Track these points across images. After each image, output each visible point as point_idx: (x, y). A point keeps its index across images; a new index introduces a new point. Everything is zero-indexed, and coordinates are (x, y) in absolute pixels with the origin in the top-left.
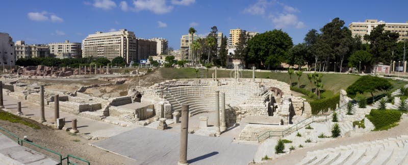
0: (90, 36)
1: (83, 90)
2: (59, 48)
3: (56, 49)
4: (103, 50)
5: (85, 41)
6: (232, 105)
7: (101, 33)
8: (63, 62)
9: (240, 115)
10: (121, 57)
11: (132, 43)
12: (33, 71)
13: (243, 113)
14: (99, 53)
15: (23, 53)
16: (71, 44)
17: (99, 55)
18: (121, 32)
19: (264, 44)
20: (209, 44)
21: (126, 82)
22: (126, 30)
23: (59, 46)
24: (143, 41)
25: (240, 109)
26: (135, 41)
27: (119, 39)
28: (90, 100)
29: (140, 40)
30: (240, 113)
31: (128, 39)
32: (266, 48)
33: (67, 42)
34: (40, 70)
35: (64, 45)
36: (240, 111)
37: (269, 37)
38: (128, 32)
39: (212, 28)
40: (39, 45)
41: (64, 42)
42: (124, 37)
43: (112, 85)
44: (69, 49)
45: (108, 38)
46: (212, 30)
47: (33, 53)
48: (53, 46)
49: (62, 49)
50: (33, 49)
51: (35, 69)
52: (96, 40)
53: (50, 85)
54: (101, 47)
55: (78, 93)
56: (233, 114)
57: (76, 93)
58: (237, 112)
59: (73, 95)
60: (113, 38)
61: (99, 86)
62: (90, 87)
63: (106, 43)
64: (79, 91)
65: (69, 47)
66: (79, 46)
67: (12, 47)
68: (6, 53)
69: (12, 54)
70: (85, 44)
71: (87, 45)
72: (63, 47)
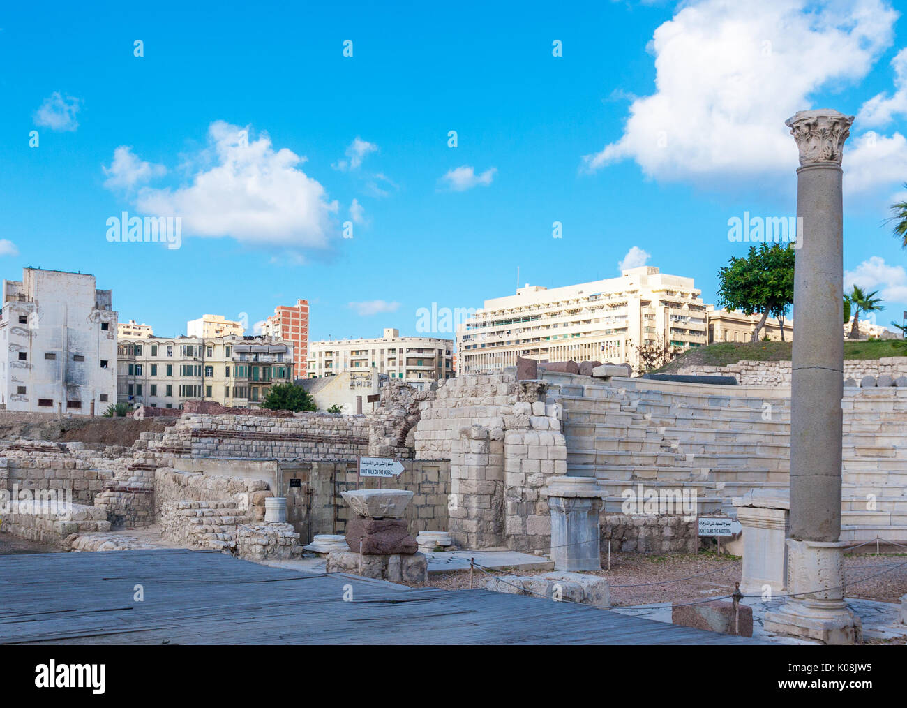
2: (353, 362)
3: (341, 367)
5: (469, 326)
15: (178, 370)
16: (405, 346)
35: (377, 349)
42: (645, 303)
44: (394, 369)
48: (329, 354)
60: (593, 309)
65: (397, 355)
66: (440, 351)
67: (106, 332)
68: (78, 358)
69: (104, 363)
70: (468, 343)
71: (475, 346)
72: (370, 356)
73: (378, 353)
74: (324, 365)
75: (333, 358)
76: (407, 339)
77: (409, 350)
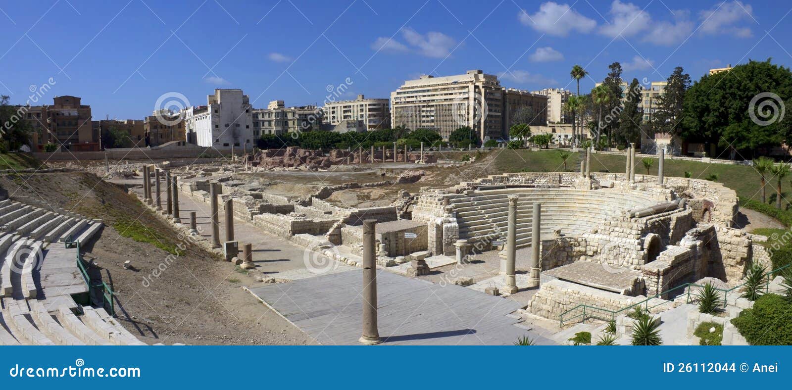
0: (408, 84)
1: (325, 195)
2: (345, 112)
3: (340, 114)
4: (433, 114)
5: (398, 93)
6: (568, 233)
7: (430, 77)
8: (345, 140)
9: (583, 257)
10: (468, 127)
11: (492, 99)
12: (277, 159)
13: (591, 253)
14: (424, 119)
15: (273, 124)
16: (368, 103)
17: (424, 124)
18: (469, 77)
19: (718, 97)
20: (599, 99)
21: (422, 179)
22: (480, 72)
23: (345, 107)
24: (517, 94)
25: (583, 243)
26: (498, 95)
27: (466, 90)
28: (326, 213)
29: (511, 93)
30: (584, 254)
31: (483, 90)
32: (722, 104)
33: (360, 98)
34: (290, 155)
35: (355, 105)
36: (583, 249)
37: (730, 81)
38: (485, 77)
39: (610, 66)
40: (302, 108)
41: (354, 99)
42: (476, 87)
43: (390, 184)
44: (363, 113)
45: (444, 89)
46: (610, 71)
47: (290, 123)
48: (333, 108)
49: (351, 114)
50: (290, 116)
51: (282, 154)
52: (420, 91)
53: (276, 184)
54: (428, 106)
55: (314, 199)
56: (565, 254)
57: (310, 200)
58: (577, 249)
59: (304, 204)
60: (454, 88)
61: (360, 187)
62: (341, 189)
63: (439, 97)
64: (317, 197)
65: (364, 108)
66: (384, 105)
67: (248, 113)
68: (238, 125)
69: (248, 127)
70: (397, 101)
71: (401, 102)
72: (352, 109)
73: (355, 107)
74: (331, 113)
75: (335, 110)
76: (368, 100)
77: (369, 105)
